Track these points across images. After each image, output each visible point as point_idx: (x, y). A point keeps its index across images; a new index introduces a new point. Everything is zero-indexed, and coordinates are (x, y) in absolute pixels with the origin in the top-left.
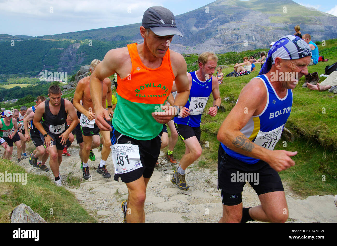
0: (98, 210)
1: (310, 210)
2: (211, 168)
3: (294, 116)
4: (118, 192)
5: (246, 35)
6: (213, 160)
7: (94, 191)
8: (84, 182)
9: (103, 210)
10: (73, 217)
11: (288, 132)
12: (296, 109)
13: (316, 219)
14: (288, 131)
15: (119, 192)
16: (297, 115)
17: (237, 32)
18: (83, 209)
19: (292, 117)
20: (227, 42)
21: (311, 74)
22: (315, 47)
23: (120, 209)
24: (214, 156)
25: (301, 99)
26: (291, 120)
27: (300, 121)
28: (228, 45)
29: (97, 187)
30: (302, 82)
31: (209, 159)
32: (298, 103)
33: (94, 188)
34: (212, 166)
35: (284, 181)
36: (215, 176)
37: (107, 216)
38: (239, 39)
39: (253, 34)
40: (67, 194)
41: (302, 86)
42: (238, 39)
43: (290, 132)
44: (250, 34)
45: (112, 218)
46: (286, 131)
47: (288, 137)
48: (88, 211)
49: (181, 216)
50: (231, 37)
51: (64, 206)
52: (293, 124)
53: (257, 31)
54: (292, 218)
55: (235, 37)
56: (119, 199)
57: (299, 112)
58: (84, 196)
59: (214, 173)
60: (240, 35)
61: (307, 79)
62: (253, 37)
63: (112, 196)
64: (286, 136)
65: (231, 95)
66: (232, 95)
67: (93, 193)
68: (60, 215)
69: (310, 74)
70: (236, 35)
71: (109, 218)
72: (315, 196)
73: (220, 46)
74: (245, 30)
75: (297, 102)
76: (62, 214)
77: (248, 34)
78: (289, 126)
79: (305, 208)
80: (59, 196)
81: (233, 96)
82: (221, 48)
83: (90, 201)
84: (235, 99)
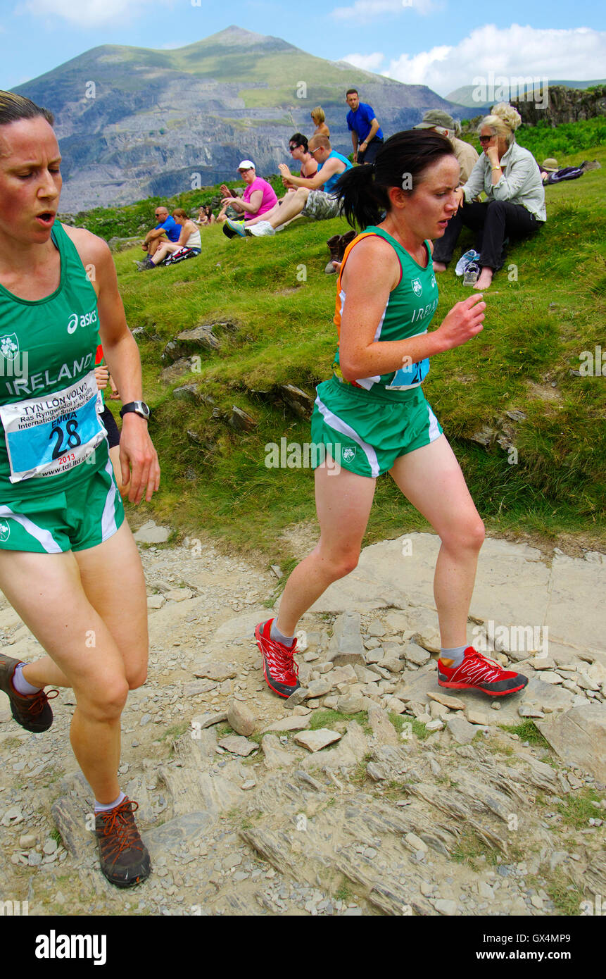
1: (369, 582)
3: (308, 353)
5: (186, 146)
11: (301, 396)
12: (313, 334)
13: (384, 600)
14: (300, 392)
16: (316, 348)
17: (160, 141)
19: (303, 357)
20: (137, 172)
21: (341, 236)
22: (346, 164)
25: (323, 304)
26: (303, 364)
27: (325, 361)
28: (141, 179)
30: (324, 259)
32: (317, 315)
35: (307, 522)
38: (169, 160)
39: (205, 142)
41: (324, 271)
42: (165, 159)
43: (305, 395)
44: (196, 144)
46: (296, 394)
47: (303, 409)
50: (147, 154)
52: (309, 372)
53: (214, 134)
54: (330, 610)
55: (157, 154)
57: (322, 340)
60: (169, 146)
61: (334, 251)
62: (206, 151)
64: (297, 407)
65: (148, 318)
66: (150, 320)
69: (338, 237)
70: (158, 149)
72: (378, 544)
73: (119, 184)
74: (182, 134)
75: (314, 314)
77: (190, 143)
78: (301, 380)
79: (358, 578)
81: (152, 320)
82: (121, 192)
84: (158, 328)
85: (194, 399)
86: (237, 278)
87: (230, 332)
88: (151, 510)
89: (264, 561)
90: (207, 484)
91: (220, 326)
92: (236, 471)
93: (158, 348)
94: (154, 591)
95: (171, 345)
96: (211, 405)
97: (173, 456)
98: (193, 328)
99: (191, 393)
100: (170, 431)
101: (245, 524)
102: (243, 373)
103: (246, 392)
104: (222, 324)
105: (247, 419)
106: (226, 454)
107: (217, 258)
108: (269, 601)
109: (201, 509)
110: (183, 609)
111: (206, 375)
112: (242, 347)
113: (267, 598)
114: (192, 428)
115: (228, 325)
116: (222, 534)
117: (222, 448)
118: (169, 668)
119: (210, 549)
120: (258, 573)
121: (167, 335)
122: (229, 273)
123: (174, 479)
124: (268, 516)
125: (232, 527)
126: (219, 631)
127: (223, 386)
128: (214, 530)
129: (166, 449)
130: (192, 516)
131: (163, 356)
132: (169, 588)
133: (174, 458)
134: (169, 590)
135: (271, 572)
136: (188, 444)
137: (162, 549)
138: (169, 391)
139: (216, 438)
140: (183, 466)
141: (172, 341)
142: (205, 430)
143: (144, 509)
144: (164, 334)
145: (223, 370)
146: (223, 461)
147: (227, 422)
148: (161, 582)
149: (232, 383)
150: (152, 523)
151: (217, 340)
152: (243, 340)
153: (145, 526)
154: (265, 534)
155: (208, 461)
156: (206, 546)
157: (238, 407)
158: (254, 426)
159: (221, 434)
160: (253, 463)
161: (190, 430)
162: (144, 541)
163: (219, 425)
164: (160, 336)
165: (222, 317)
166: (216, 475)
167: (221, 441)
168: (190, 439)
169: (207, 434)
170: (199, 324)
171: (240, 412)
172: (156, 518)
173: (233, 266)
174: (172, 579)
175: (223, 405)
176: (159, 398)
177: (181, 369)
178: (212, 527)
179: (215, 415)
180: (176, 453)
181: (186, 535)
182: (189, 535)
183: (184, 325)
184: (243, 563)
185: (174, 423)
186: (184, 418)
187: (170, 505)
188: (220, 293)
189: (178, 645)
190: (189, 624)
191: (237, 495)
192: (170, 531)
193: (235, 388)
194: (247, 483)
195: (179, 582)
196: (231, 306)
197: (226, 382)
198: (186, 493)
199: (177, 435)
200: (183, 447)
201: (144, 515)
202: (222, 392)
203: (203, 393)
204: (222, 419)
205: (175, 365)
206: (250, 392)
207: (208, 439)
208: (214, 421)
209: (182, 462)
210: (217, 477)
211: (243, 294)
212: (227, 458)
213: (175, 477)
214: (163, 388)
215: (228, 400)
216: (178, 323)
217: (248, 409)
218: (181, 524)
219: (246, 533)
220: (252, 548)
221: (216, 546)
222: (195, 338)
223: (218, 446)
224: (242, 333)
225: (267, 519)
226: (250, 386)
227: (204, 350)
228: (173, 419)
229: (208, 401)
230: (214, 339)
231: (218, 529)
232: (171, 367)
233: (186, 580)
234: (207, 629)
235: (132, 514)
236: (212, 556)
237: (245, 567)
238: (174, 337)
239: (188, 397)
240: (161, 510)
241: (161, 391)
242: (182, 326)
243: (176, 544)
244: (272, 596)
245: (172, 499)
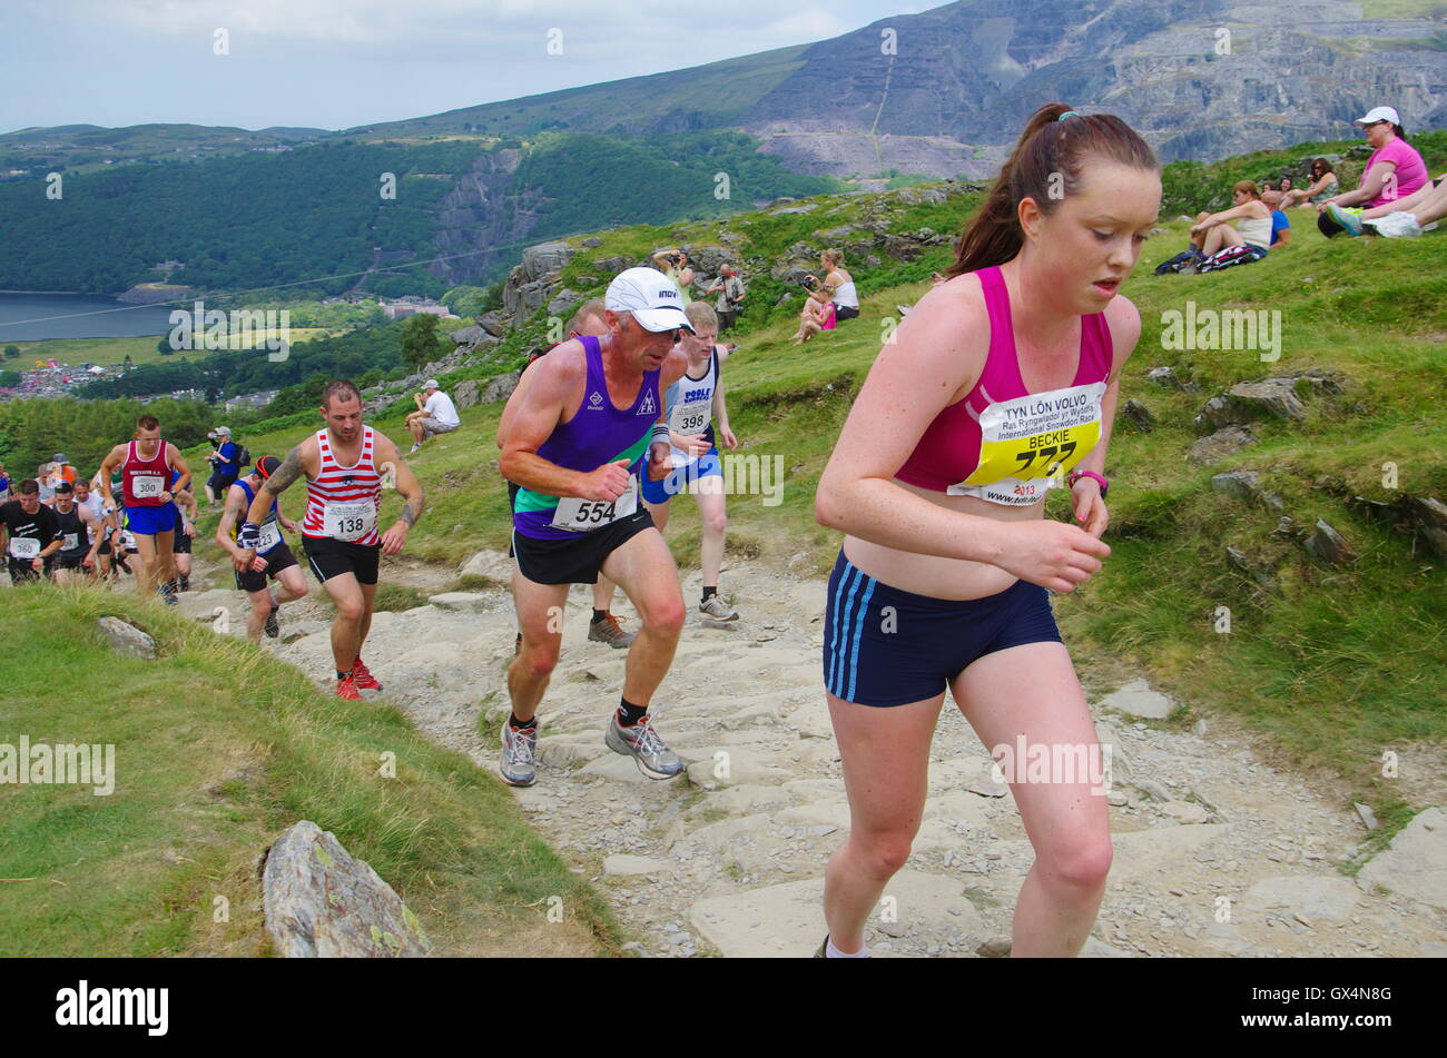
0: (606, 855)
2: (1090, 678)
4: (689, 781)
5: (1246, 81)
6: (1101, 643)
7: (590, 774)
8: (548, 735)
9: (626, 852)
10: (506, 879)
15: (692, 778)
17: (1204, 73)
18: (544, 848)
20: (1156, 120)
23: (700, 853)
24: (1105, 628)
28: (1162, 131)
29: (600, 756)
31: (1081, 640)
33: (589, 761)
34: (1096, 673)
36: (1110, 716)
37: (642, 878)
38: (1214, 104)
39: (1280, 76)
40: (478, 785)
42: (1206, 101)
44: (1264, 78)
45: (664, 888)
48: (566, 857)
49: (959, 887)
50: (1177, 93)
51: (468, 834)
53: (1298, 63)
55: (1194, 92)
56: (694, 808)
58: (550, 793)
59: (1104, 702)
60: (1215, 83)
62: (1280, 90)
63: (666, 796)
65: (1182, 354)
66: (1183, 358)
67: (587, 783)
68: (453, 871)
70: (1197, 84)
71: (651, 888)
74: (1241, 62)
76: (460, 866)
77: (1254, 77)
80: (448, 791)
81: (1190, 359)
83: (574, 814)
84: (1196, 372)
85: (1248, 497)
86: (1343, 305)
87: (1327, 393)
88: (1143, 663)
89: (1343, 791)
90: (1248, 639)
91: (1311, 383)
92: (1306, 628)
93: (1191, 405)
94: (1141, 795)
95: (1216, 403)
96: (1277, 510)
97: (1195, 583)
98: (1260, 378)
99: (1244, 486)
100: (1197, 541)
101: (1311, 720)
102: (1345, 466)
103: (1347, 499)
104: (1314, 380)
105: (1339, 545)
106: (1291, 596)
107: (1307, 268)
108: (1348, 862)
109: (1233, 679)
110: (1194, 837)
111: (1275, 461)
112: (1345, 422)
113: (1344, 857)
114: (1235, 543)
115: (1324, 382)
116: (1267, 728)
117: (1285, 585)
118: (1162, 929)
119: (1242, 749)
120: (1329, 809)
121: (1210, 385)
122: (1329, 294)
123: (1191, 620)
124: (1356, 716)
125: (1287, 721)
126: (1255, 891)
127: (1304, 482)
128: (1253, 718)
129: (1184, 569)
130: (1215, 686)
131: (1199, 418)
132: (1168, 796)
133: (1196, 587)
134: (1166, 800)
135: (1354, 814)
136: (1225, 568)
137: (1155, 729)
138: (1204, 475)
139: (1276, 567)
140: (1207, 601)
141: (1219, 395)
142: (1259, 549)
143: (1133, 659)
144: (1205, 383)
145: (1308, 456)
146: (1285, 607)
147: (1301, 544)
148: (1155, 784)
149: (1321, 479)
150: (1142, 684)
151: (1299, 404)
152: (1349, 410)
153: (1129, 685)
154: (1349, 745)
155: (1257, 599)
156: (1234, 742)
157: (1327, 522)
158: (1351, 557)
159: (1288, 562)
160: (1339, 619)
161: (1232, 546)
162: (1127, 709)
163: (1285, 547)
164: (1198, 385)
165: (1315, 368)
166: (1269, 628)
167: (1286, 573)
168: (1230, 561)
169: (1262, 557)
170: (1271, 375)
171: (1329, 531)
172: (1150, 678)
173: (1335, 284)
174: (1172, 783)
175: (1299, 515)
176: (1183, 484)
177: (1228, 444)
178: (1251, 713)
179: (1282, 527)
180: (1201, 579)
181: (1201, 715)
182: (1207, 718)
183: (1243, 372)
184: (1300, 787)
185: (1205, 530)
186: (1226, 523)
187: (1178, 661)
188: (1309, 327)
189: (1180, 895)
190: (1200, 865)
191: (1302, 668)
192: (1174, 704)
193: (1326, 489)
194: (1325, 652)
195: (1186, 790)
196: (1332, 350)
197: (1311, 476)
198: (1207, 647)
199: (1207, 550)
200: (1215, 571)
201: (1131, 668)
202: (1300, 493)
203: (1266, 489)
204: (1292, 536)
205: (1217, 436)
206: (1353, 499)
207: (1262, 565)
208: (1278, 538)
209: (1207, 595)
210: (1268, 630)
211: (1353, 332)
212: (1293, 603)
213: (1194, 617)
214: (1192, 469)
215: (1311, 506)
216: (1232, 367)
217: (1343, 528)
218: (1195, 696)
219: (1313, 737)
220: (1320, 765)
221: (1254, 747)
222: (1262, 396)
223: (1279, 581)
224: (1349, 399)
225: (1355, 721)
226: (1356, 489)
227: (1274, 418)
228: (1204, 524)
229: (1273, 504)
230: (1296, 402)
231: (1261, 717)
232: (1210, 438)
233: (1199, 790)
234: (1233, 882)
235: (1112, 663)
236: (1244, 762)
237: (1304, 792)
238: (1224, 389)
239: (1237, 490)
240: (1162, 667)
241: (1187, 473)
242: (1240, 374)
243: (1182, 726)
244: (1355, 857)
245: (1182, 651)
